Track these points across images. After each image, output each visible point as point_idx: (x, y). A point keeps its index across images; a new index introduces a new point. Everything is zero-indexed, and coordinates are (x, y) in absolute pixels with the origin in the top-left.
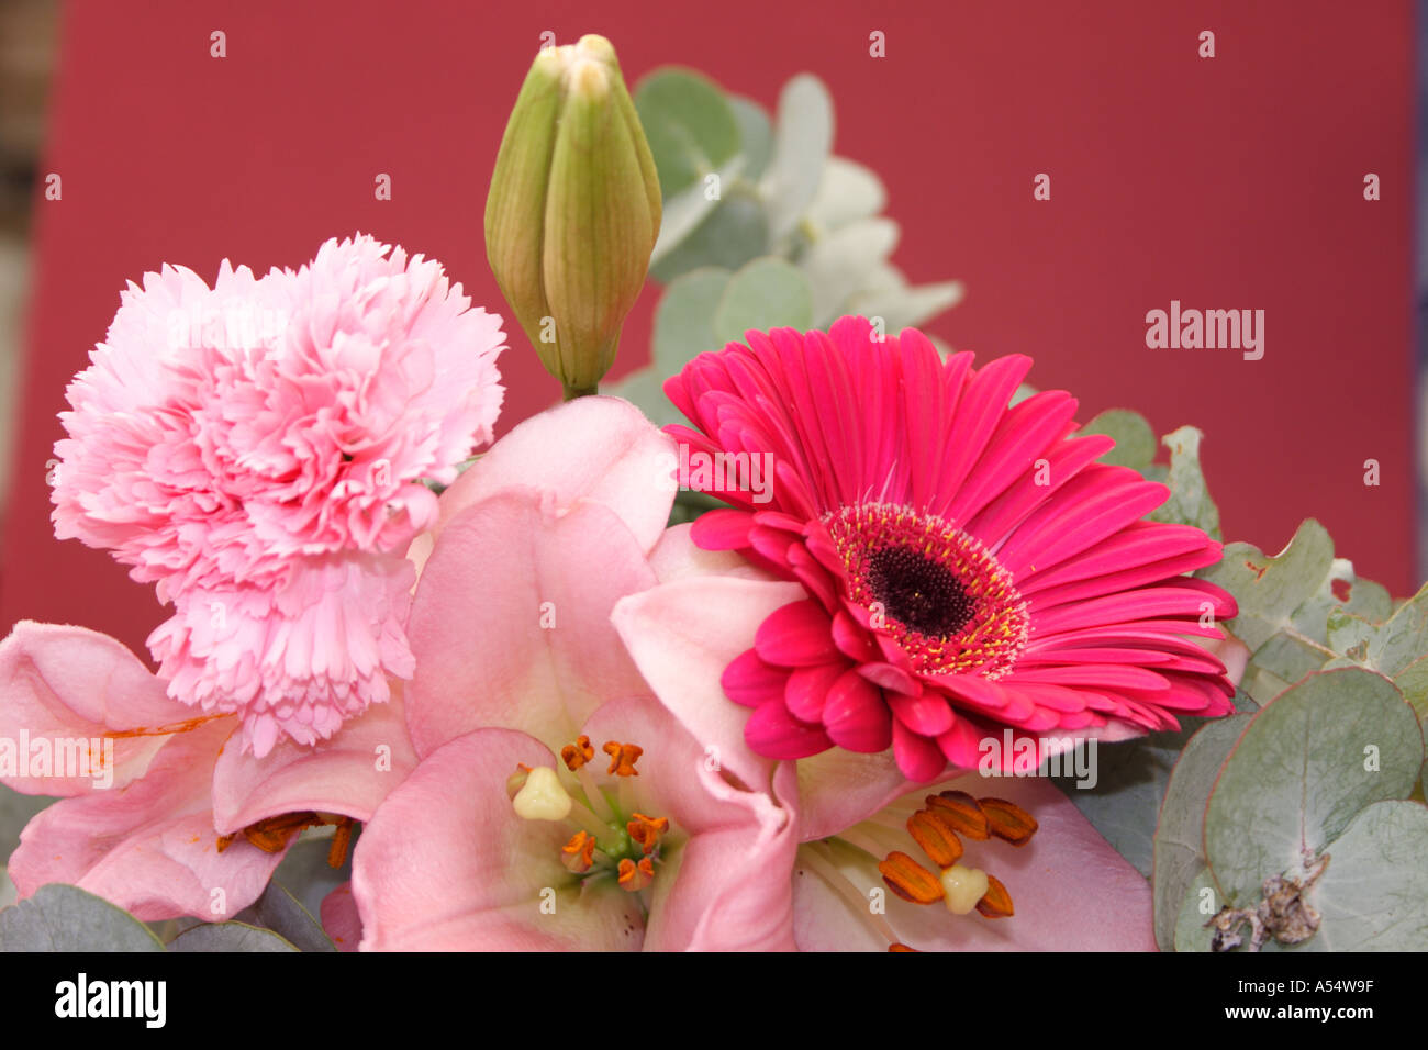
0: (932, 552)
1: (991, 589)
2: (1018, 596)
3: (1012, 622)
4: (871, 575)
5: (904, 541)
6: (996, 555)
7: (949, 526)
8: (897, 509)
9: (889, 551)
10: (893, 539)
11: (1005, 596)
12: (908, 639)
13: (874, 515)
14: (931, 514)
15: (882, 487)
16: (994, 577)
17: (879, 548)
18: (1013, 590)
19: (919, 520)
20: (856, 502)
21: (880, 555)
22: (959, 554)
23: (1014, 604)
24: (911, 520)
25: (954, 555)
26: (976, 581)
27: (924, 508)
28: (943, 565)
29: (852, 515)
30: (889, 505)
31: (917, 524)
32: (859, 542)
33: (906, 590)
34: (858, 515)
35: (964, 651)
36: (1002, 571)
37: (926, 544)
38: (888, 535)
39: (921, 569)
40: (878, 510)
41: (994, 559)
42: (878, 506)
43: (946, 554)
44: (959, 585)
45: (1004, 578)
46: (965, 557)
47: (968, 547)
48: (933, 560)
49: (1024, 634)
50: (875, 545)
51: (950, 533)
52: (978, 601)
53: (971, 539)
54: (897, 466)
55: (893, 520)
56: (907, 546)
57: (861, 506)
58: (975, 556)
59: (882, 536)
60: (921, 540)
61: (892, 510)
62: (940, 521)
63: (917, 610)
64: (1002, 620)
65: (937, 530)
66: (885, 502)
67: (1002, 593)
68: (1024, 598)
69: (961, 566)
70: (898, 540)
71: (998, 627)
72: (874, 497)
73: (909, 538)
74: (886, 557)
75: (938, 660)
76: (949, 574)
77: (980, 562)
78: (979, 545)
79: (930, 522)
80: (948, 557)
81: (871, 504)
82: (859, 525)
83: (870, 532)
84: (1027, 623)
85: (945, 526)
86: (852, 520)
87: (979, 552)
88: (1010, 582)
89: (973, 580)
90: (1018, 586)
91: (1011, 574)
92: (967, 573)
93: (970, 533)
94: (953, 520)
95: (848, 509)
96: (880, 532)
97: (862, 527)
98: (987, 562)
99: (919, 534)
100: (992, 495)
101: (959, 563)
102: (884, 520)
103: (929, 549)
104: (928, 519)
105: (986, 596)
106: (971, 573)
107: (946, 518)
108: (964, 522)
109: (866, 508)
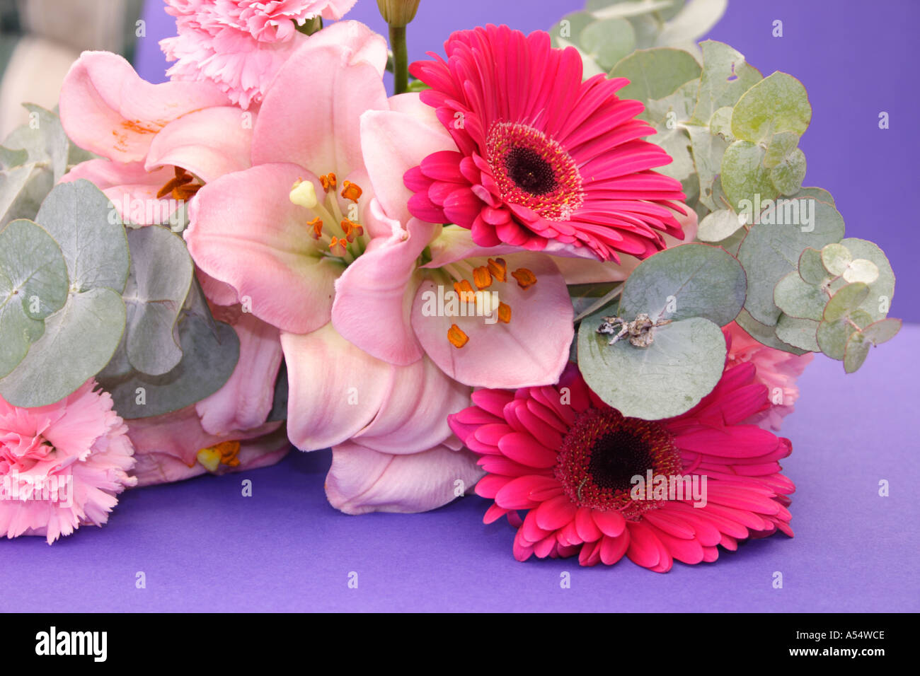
1: (569, 182)
2: (582, 190)
3: (572, 199)
4: (510, 156)
5: (534, 147)
7: (561, 148)
8: (537, 132)
9: (524, 149)
10: (528, 145)
11: (573, 188)
12: (514, 189)
13: (523, 130)
14: (553, 140)
15: (533, 119)
16: (572, 177)
17: (519, 146)
18: (580, 186)
19: (546, 141)
20: (517, 122)
21: (518, 150)
22: (560, 162)
23: (579, 192)
24: (541, 139)
25: (557, 161)
26: (563, 176)
27: (551, 136)
28: (550, 164)
29: (512, 127)
30: (533, 129)
31: (544, 142)
32: (510, 141)
33: (526, 170)
34: (514, 128)
35: (540, 203)
36: (579, 176)
37: (544, 152)
38: (526, 142)
39: (538, 162)
40: (526, 129)
41: (577, 170)
43: (553, 159)
44: (554, 176)
45: (578, 180)
46: (563, 164)
47: (566, 161)
48: (545, 160)
50: (518, 144)
51: (559, 151)
52: (558, 185)
53: (570, 158)
54: (543, 111)
55: (532, 136)
56: (534, 150)
58: (567, 165)
59: (523, 141)
60: (543, 150)
61: (534, 132)
62: (557, 144)
63: (528, 181)
64: (566, 197)
65: (553, 148)
66: (533, 127)
67: (573, 185)
68: (584, 192)
69: (558, 168)
70: (531, 146)
71: (563, 199)
72: (528, 123)
73: (537, 146)
74: (522, 152)
75: (524, 203)
76: (551, 169)
77: (569, 169)
78: (572, 161)
80: (554, 162)
81: (524, 126)
82: (512, 132)
83: (517, 138)
84: (580, 203)
85: (558, 147)
86: (510, 130)
87: (570, 164)
88: (580, 182)
89: (561, 175)
90: (583, 186)
91: (582, 178)
92: (560, 172)
93: (571, 155)
94: (564, 146)
95: (511, 124)
96: (522, 139)
97: (514, 133)
98: (572, 170)
99: (542, 146)
101: (558, 166)
102: (527, 134)
103: (545, 154)
104: (552, 142)
105: (565, 184)
106: (562, 172)
107: (561, 144)
108: (569, 149)
109: (520, 126)
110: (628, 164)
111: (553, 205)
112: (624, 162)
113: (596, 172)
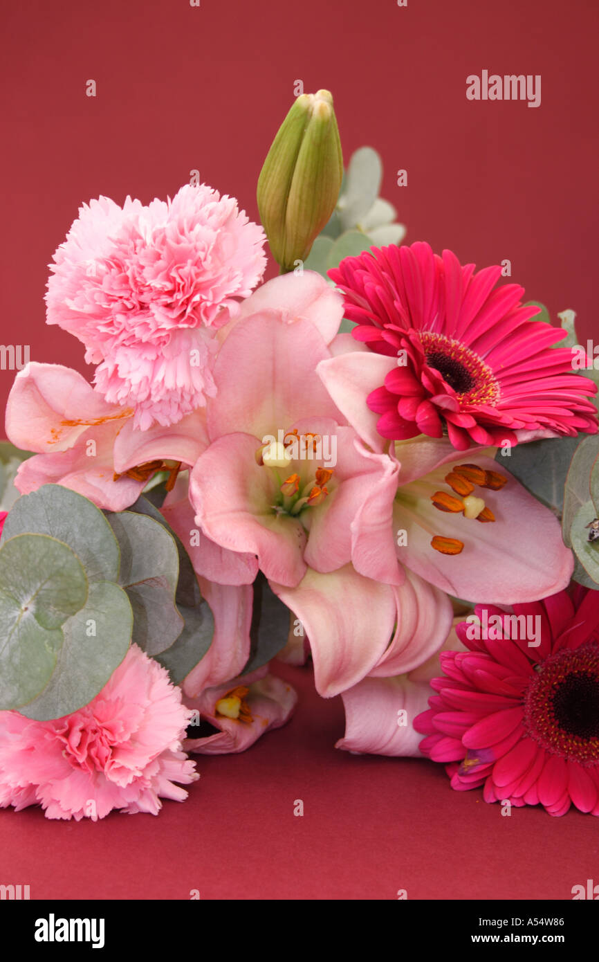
0: (455, 356)
1: (482, 374)
2: (495, 379)
3: (493, 390)
5: (442, 350)
6: (484, 359)
7: (462, 345)
8: (438, 335)
9: (435, 354)
10: (437, 349)
11: (488, 379)
13: (428, 337)
14: (454, 338)
15: (432, 324)
16: (484, 369)
17: (431, 352)
18: (493, 376)
19: (448, 341)
21: (431, 355)
22: (467, 358)
23: (495, 382)
24: (444, 341)
26: (475, 371)
27: (450, 335)
28: (459, 362)
30: (434, 334)
31: (447, 343)
36: (487, 367)
37: (452, 352)
38: (435, 347)
39: (449, 363)
40: (429, 335)
41: (484, 361)
42: (429, 333)
43: (461, 357)
44: (467, 373)
45: (488, 370)
46: (470, 359)
47: (471, 355)
48: (455, 360)
49: (498, 396)
50: (429, 350)
51: (462, 348)
52: (476, 380)
53: (473, 352)
54: (439, 315)
55: (436, 340)
56: (443, 352)
57: (422, 332)
58: (474, 359)
59: (432, 347)
60: (449, 350)
61: (436, 336)
62: (458, 343)
64: (488, 388)
65: (456, 347)
66: (432, 332)
67: (487, 377)
68: (497, 380)
69: (468, 364)
70: (439, 349)
71: (487, 391)
72: (427, 330)
73: (444, 349)
74: (435, 356)
76: (462, 367)
77: (477, 363)
78: (476, 355)
79: (454, 343)
80: (463, 359)
81: (427, 332)
83: (427, 345)
84: (499, 391)
85: (460, 345)
87: (476, 357)
88: (491, 372)
89: (473, 370)
90: (495, 374)
91: (491, 369)
92: (471, 367)
93: (473, 349)
94: (464, 343)
96: (431, 345)
97: (423, 341)
98: (480, 363)
99: (448, 348)
100: (483, 331)
101: (467, 362)
102: (433, 340)
103: (453, 354)
104: (453, 341)
105: (480, 377)
106: (473, 367)
107: (461, 341)
108: (469, 344)
109: (424, 333)
110: (530, 345)
111: (482, 399)
112: (525, 344)
113: (502, 360)
